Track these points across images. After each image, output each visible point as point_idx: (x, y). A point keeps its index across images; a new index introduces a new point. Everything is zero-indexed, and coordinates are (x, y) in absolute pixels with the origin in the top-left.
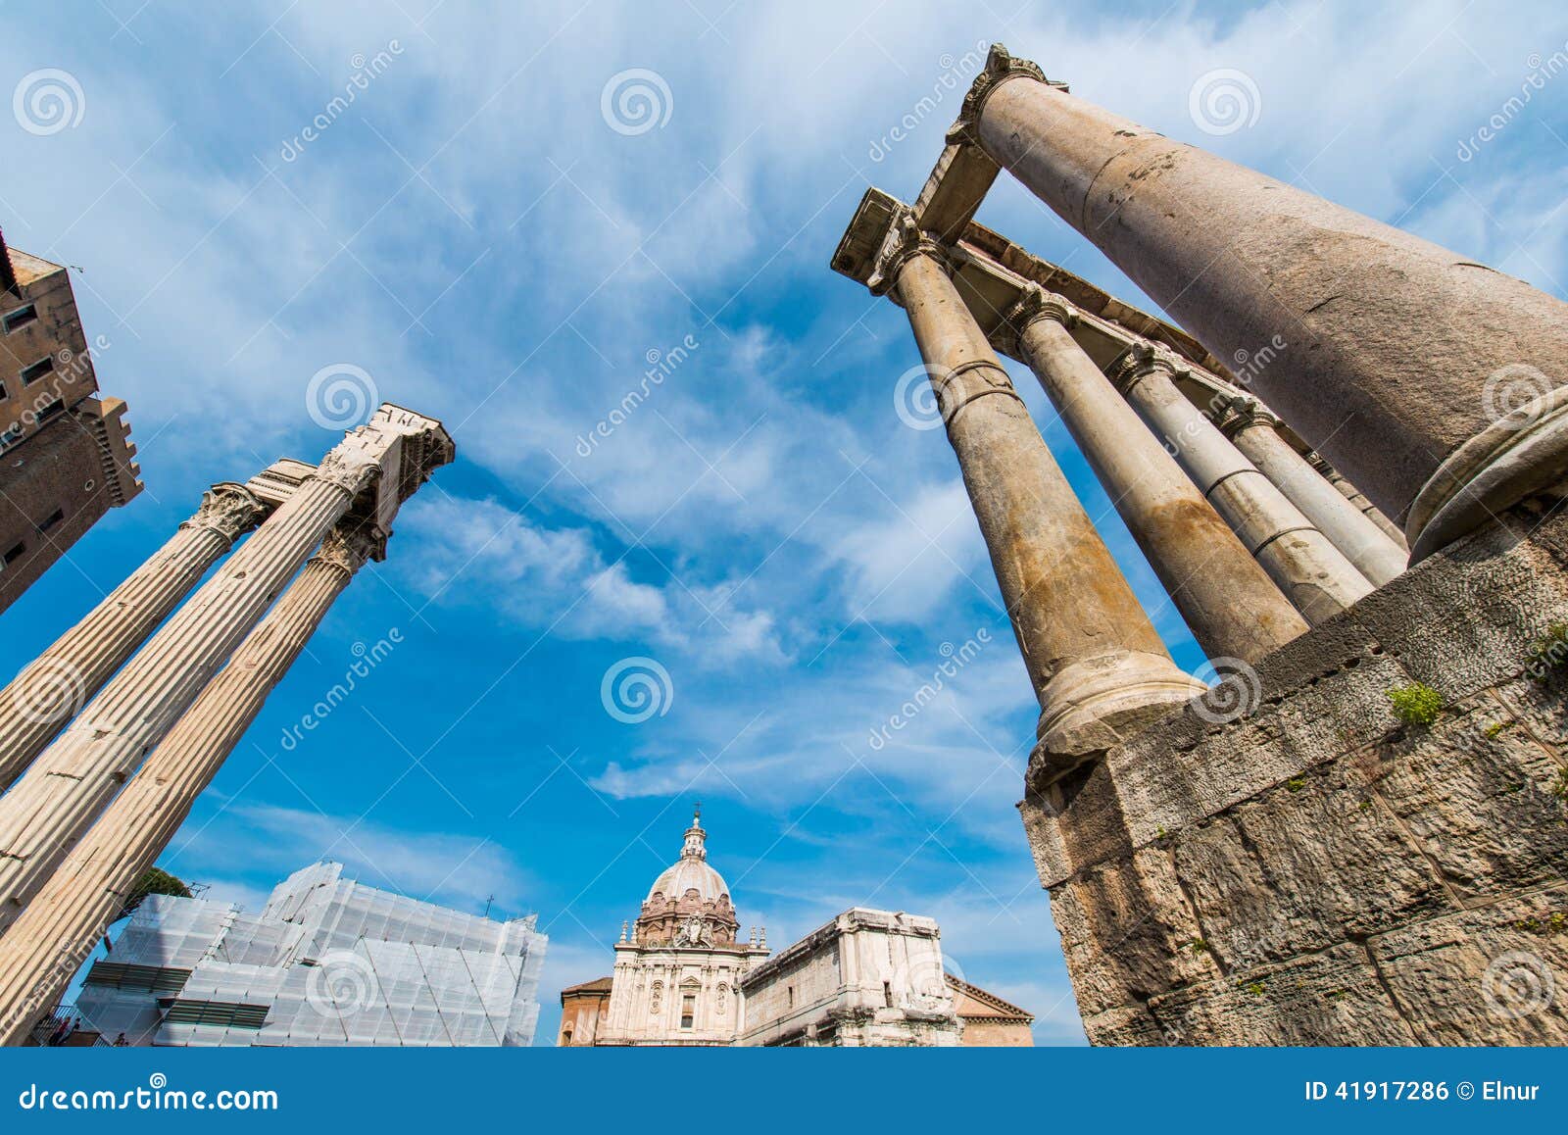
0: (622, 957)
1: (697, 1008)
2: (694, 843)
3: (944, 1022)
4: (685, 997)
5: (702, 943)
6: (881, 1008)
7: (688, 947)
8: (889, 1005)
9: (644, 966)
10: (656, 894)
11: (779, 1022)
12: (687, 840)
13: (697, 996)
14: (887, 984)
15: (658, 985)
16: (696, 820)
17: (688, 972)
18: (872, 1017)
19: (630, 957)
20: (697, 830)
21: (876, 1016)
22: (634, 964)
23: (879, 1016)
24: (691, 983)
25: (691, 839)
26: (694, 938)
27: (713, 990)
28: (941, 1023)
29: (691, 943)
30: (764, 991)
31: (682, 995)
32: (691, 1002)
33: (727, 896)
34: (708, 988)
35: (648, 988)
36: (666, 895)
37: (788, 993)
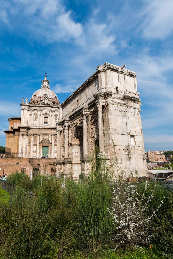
0: (23, 107)
1: (49, 120)
2: (45, 83)
3: (136, 100)
4: (45, 117)
5: (49, 104)
6: (114, 94)
7: (45, 105)
8: (118, 93)
9: (31, 110)
10: (34, 96)
11: (74, 110)
12: (43, 83)
13: (48, 117)
14: (117, 88)
15: (36, 114)
16: (46, 78)
17: (45, 112)
18: (111, 95)
19: (26, 107)
20: (46, 80)
21: (112, 95)
22: (27, 109)
23: (113, 96)
24: (46, 114)
25: (44, 83)
26: (46, 103)
27: (53, 116)
28: (135, 100)
29: (45, 104)
30: (68, 105)
31: (44, 117)
32: (47, 119)
33: (57, 97)
34: (52, 115)
35: (33, 115)
36: (37, 96)
37: (77, 102)
